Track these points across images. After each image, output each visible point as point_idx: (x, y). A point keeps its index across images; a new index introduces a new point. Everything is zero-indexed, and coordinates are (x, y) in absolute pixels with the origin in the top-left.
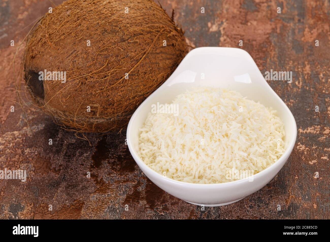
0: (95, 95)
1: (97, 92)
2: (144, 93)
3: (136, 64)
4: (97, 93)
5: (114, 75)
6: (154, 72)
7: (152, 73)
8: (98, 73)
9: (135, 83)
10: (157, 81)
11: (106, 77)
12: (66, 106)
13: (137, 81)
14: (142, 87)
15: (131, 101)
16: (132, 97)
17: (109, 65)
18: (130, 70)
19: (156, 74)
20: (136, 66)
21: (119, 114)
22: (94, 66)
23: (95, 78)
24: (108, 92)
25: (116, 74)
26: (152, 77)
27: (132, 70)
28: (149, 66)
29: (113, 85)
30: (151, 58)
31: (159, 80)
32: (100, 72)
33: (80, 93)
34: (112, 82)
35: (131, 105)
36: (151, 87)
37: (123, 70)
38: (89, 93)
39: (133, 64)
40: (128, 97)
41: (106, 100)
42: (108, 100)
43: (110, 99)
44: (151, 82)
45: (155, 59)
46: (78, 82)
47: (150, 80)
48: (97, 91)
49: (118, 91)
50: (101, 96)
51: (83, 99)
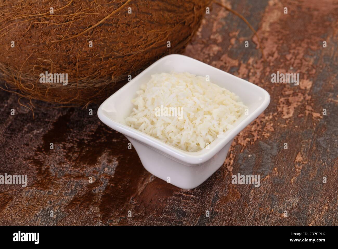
0: (49, 46)
1: (52, 42)
2: (123, 54)
3: (115, 10)
4: (53, 44)
5: (80, 21)
6: (142, 26)
7: (138, 27)
8: (58, 15)
9: (110, 37)
10: (147, 39)
11: (68, 21)
12: (10, 57)
13: (114, 34)
14: (120, 45)
15: (102, 63)
16: (104, 56)
17: (75, 5)
18: (104, 17)
19: (145, 29)
20: (114, 12)
21: (83, 78)
22: (53, 3)
23: (52, 21)
24: (69, 45)
25: (84, 19)
26: (138, 32)
27: (107, 17)
28: (136, 15)
29: (77, 34)
30: (140, 5)
31: (149, 39)
32: (60, 13)
33: (29, 40)
34: (75, 30)
35: (103, 68)
36: (136, 47)
37: (95, 15)
38: (41, 42)
39: (111, 9)
40: (99, 56)
41: (65, 55)
42: (68, 56)
43: (71, 56)
44: (136, 40)
45: (147, 7)
46: (27, 24)
47: (134, 36)
48: (53, 40)
49: (84, 44)
50: (57, 49)
51: (32, 50)
